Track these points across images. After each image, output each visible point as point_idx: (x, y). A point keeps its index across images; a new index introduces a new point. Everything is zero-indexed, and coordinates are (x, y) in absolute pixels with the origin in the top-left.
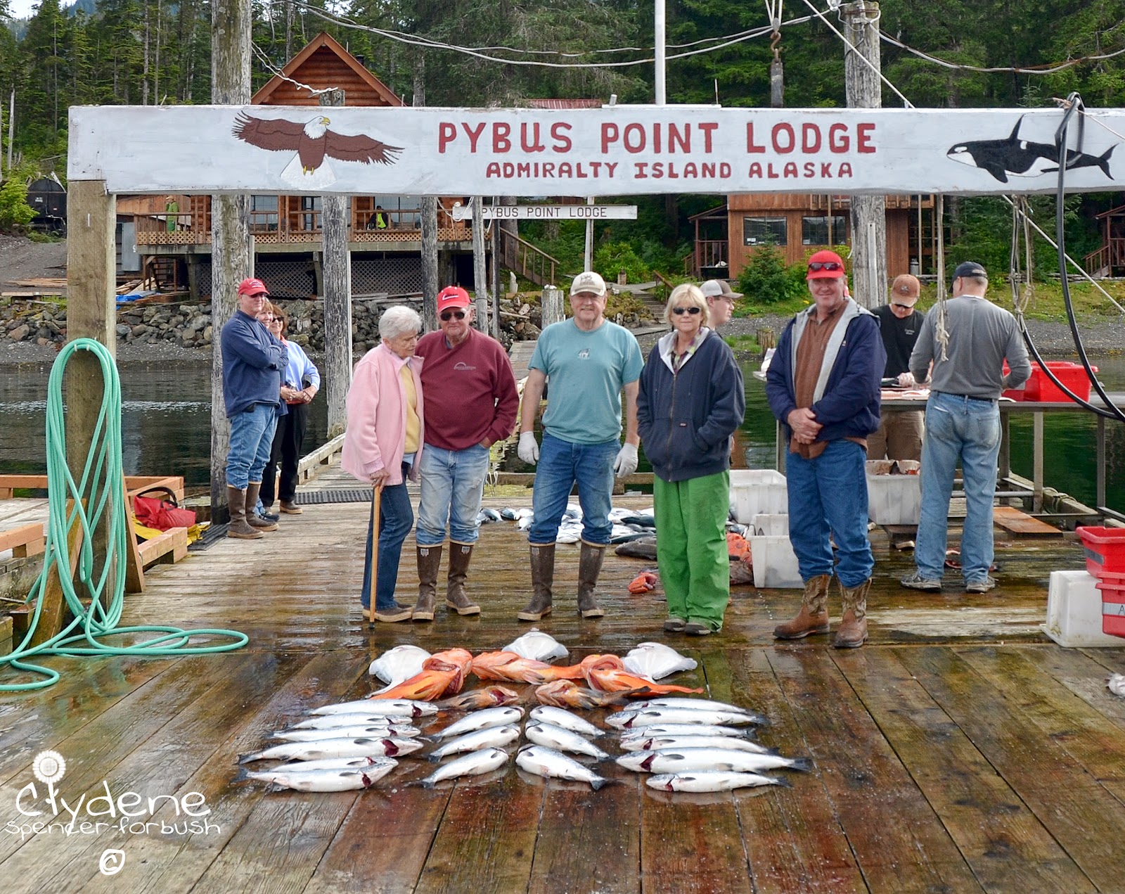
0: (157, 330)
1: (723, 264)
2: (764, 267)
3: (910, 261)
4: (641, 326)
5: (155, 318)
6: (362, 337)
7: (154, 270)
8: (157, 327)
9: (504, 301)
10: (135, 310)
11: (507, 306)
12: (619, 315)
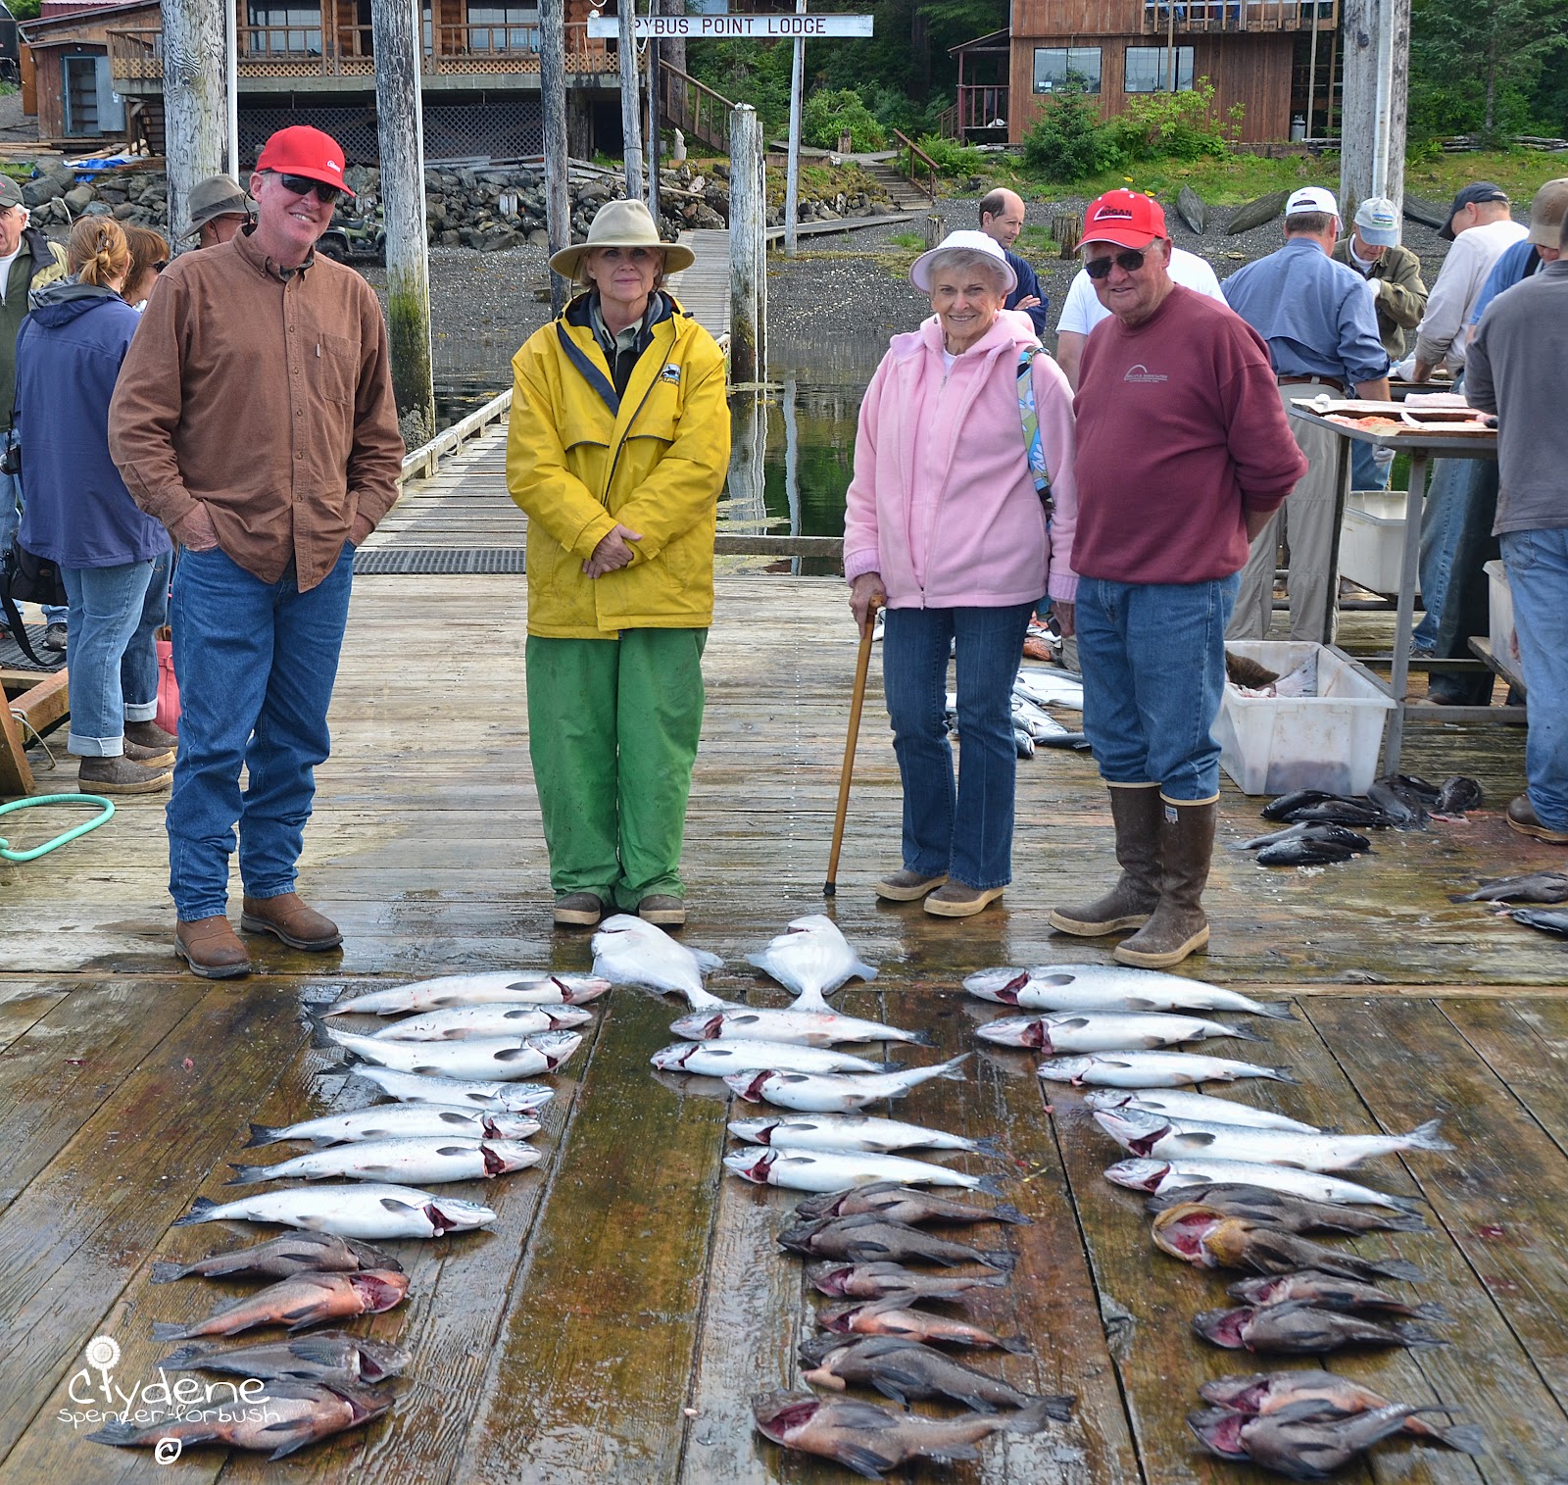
0: (149, 211)
1: (1000, 122)
2: (1065, 123)
3: (1292, 118)
4: (872, 214)
5: (147, 193)
6: (452, 223)
7: (144, 126)
8: (150, 206)
9: (666, 171)
10: (117, 181)
11: (671, 178)
12: (840, 197)
